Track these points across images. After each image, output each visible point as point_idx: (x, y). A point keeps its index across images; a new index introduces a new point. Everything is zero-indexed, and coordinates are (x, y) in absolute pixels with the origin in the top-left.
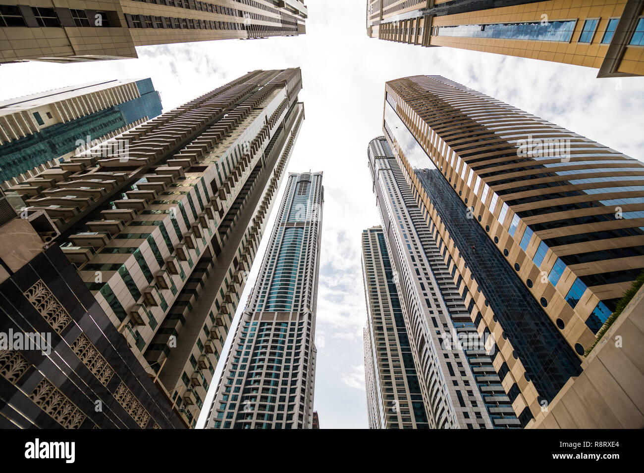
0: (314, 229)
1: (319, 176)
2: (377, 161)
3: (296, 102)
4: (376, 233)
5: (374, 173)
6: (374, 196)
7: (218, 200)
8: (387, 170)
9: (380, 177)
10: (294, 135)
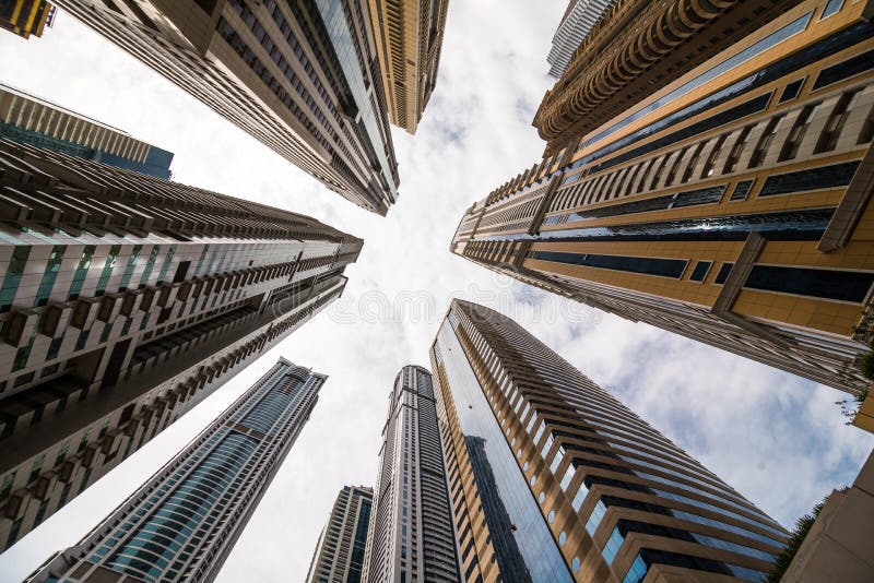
0: (274, 450)
1: (321, 380)
2: (404, 392)
3: (339, 271)
4: (361, 497)
5: (393, 407)
6: (382, 440)
7: (175, 291)
8: (413, 409)
9: (401, 413)
10: (319, 303)
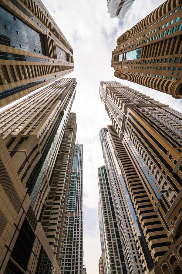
0: (81, 173)
1: (82, 146)
2: (103, 141)
4: (103, 169)
9: (105, 149)
